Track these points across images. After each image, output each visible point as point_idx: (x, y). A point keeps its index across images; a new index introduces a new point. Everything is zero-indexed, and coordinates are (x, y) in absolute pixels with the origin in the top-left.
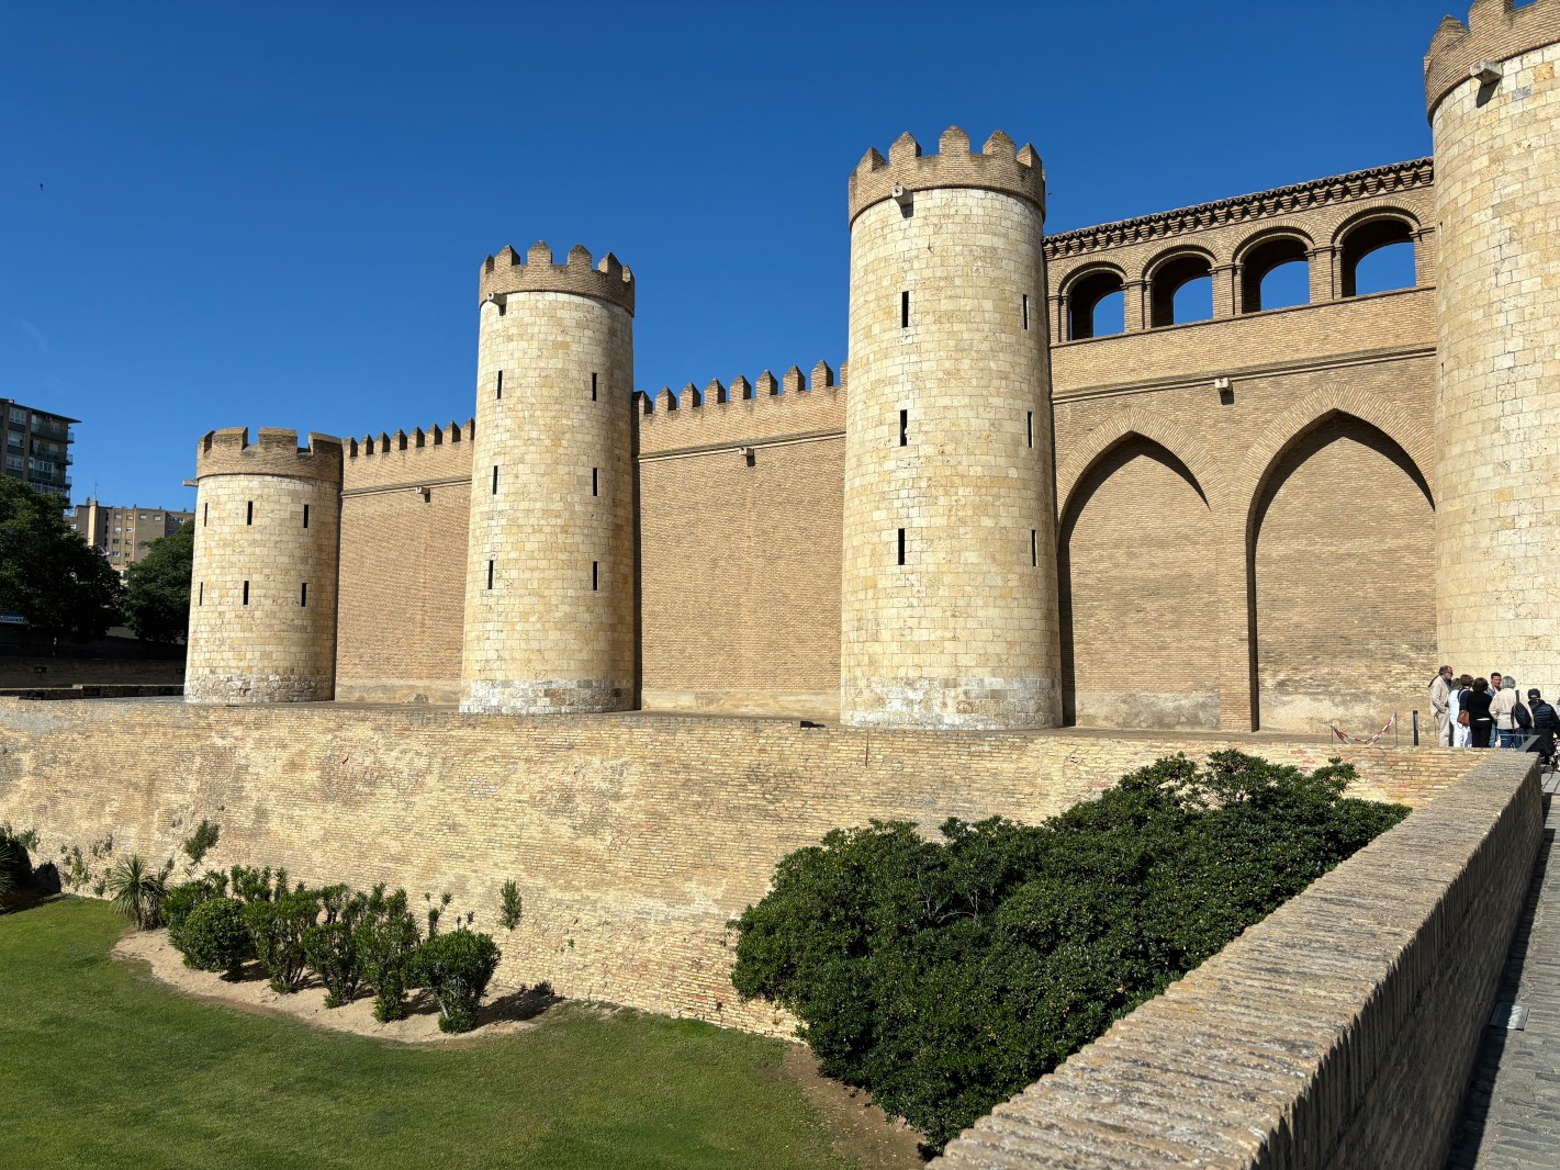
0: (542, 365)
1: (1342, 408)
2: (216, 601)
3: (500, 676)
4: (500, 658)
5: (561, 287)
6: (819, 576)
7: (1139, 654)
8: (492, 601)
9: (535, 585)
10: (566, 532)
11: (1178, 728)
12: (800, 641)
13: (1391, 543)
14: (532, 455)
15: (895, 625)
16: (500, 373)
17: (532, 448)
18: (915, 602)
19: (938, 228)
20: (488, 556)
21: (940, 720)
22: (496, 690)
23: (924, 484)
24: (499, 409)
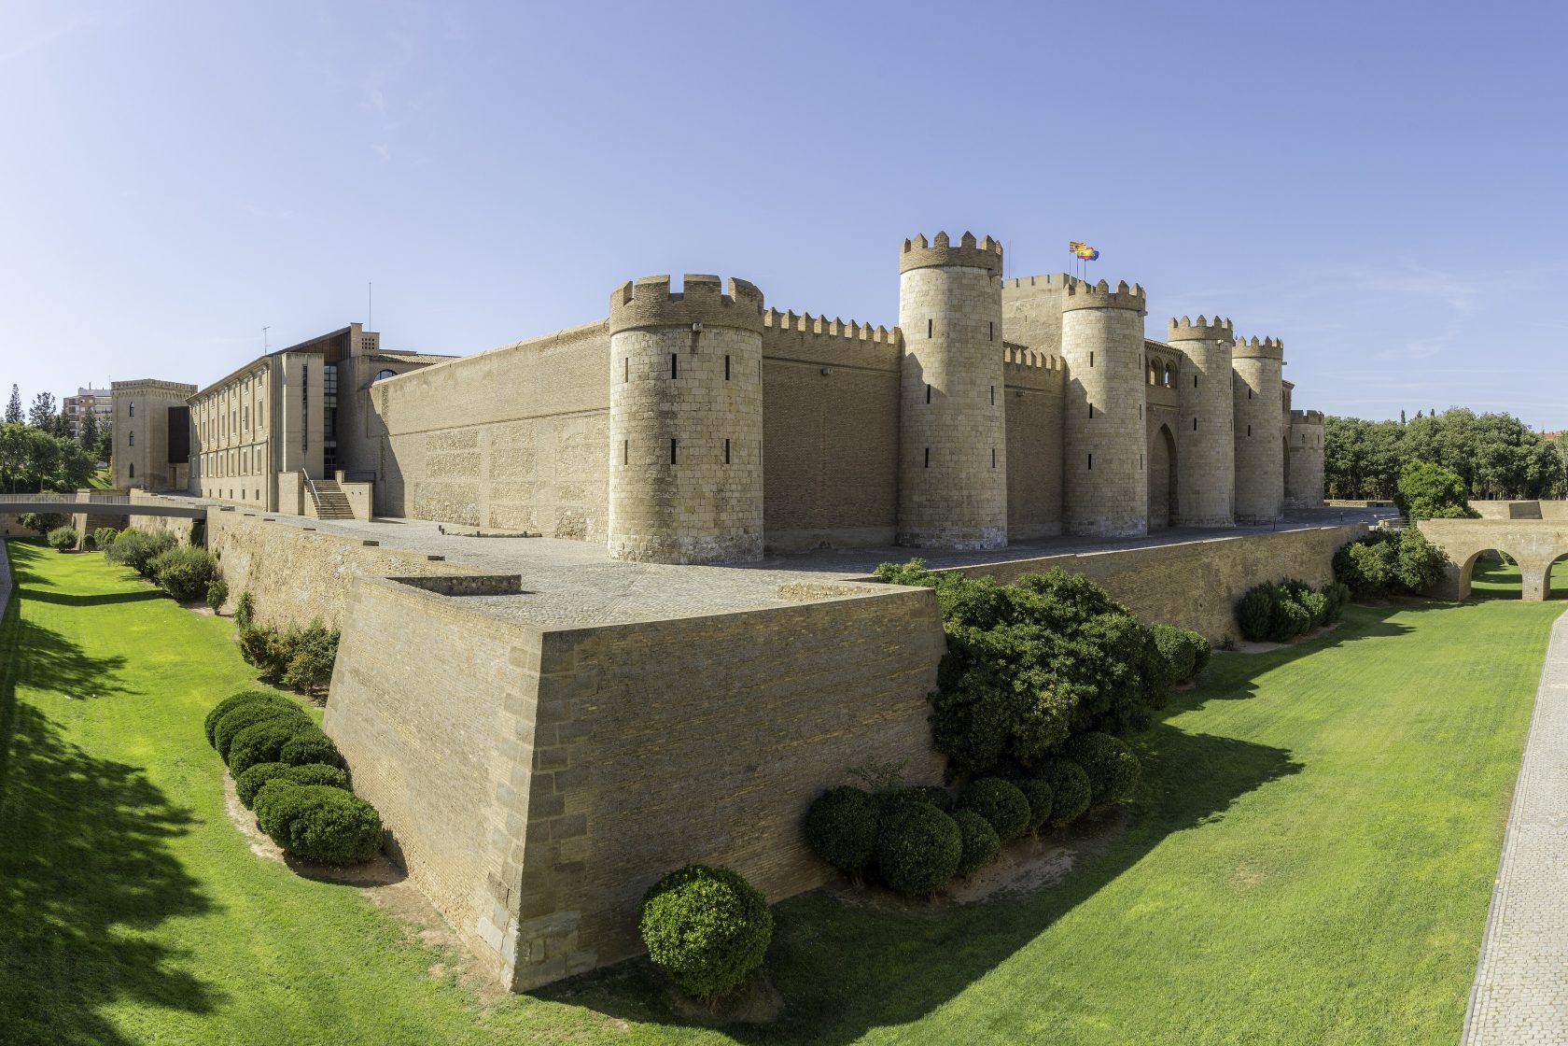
1: (1166, 423)
2: (746, 459)
3: (1000, 524)
4: (1000, 512)
8: (995, 476)
15: (1140, 494)
16: (991, 324)
18: (1144, 485)
20: (992, 446)
22: (999, 533)
24: (992, 348)
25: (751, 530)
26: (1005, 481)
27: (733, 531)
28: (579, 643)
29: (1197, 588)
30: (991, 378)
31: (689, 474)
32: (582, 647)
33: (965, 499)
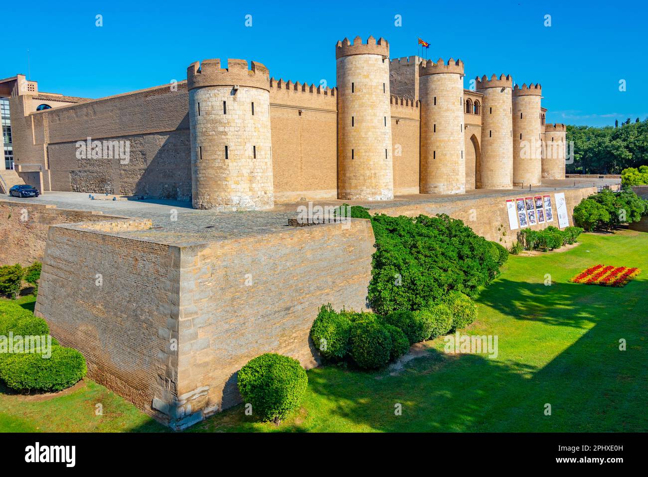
2: (264, 156)
4: (390, 181)
8: (387, 163)
16: (384, 84)
18: (464, 167)
20: (385, 148)
22: (390, 192)
24: (384, 97)
25: (268, 192)
26: (392, 165)
27: (259, 193)
28: (200, 252)
29: (497, 221)
30: (385, 112)
31: (235, 164)
32: (202, 253)
33: (373, 175)
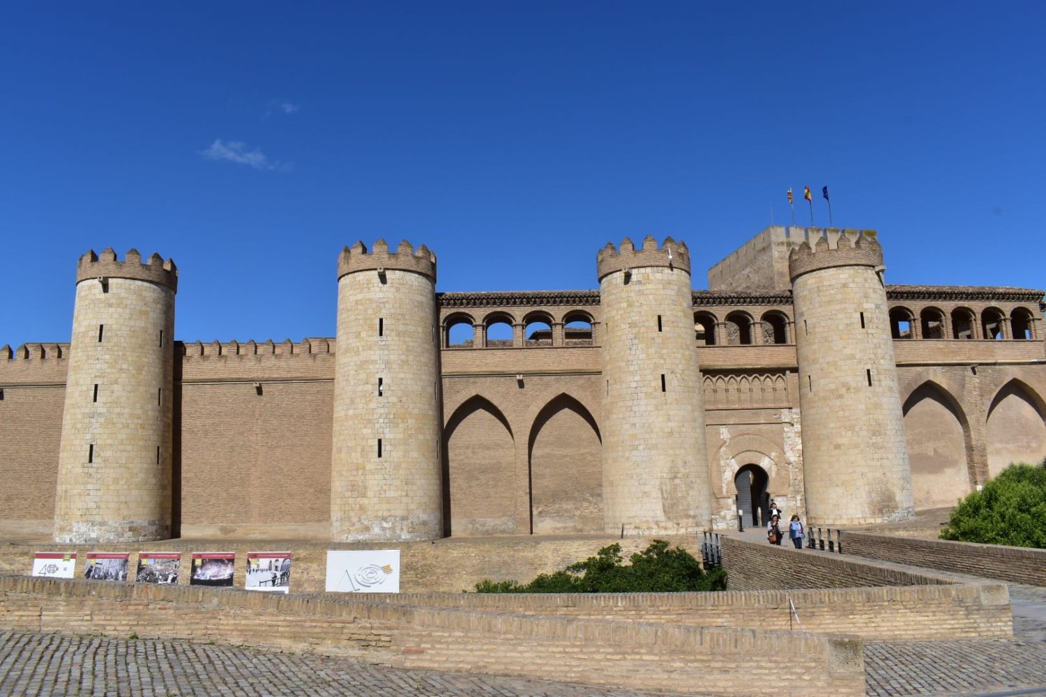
0: (132, 324)
1: (567, 393)
3: (98, 519)
4: (98, 507)
5: (146, 278)
6: (303, 458)
7: (478, 500)
8: (91, 471)
9: (124, 462)
10: (144, 428)
11: (496, 535)
12: (290, 495)
13: (583, 451)
14: (123, 378)
15: (376, 489)
16: (102, 326)
17: (124, 375)
18: (387, 477)
19: (398, 290)
20: (90, 442)
21: (400, 537)
22: (95, 528)
23: (392, 417)
24: (99, 348)
30: (97, 376)
33: (63, 494)
